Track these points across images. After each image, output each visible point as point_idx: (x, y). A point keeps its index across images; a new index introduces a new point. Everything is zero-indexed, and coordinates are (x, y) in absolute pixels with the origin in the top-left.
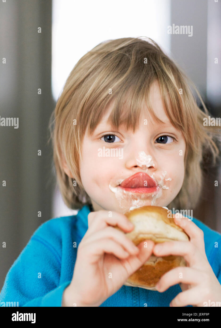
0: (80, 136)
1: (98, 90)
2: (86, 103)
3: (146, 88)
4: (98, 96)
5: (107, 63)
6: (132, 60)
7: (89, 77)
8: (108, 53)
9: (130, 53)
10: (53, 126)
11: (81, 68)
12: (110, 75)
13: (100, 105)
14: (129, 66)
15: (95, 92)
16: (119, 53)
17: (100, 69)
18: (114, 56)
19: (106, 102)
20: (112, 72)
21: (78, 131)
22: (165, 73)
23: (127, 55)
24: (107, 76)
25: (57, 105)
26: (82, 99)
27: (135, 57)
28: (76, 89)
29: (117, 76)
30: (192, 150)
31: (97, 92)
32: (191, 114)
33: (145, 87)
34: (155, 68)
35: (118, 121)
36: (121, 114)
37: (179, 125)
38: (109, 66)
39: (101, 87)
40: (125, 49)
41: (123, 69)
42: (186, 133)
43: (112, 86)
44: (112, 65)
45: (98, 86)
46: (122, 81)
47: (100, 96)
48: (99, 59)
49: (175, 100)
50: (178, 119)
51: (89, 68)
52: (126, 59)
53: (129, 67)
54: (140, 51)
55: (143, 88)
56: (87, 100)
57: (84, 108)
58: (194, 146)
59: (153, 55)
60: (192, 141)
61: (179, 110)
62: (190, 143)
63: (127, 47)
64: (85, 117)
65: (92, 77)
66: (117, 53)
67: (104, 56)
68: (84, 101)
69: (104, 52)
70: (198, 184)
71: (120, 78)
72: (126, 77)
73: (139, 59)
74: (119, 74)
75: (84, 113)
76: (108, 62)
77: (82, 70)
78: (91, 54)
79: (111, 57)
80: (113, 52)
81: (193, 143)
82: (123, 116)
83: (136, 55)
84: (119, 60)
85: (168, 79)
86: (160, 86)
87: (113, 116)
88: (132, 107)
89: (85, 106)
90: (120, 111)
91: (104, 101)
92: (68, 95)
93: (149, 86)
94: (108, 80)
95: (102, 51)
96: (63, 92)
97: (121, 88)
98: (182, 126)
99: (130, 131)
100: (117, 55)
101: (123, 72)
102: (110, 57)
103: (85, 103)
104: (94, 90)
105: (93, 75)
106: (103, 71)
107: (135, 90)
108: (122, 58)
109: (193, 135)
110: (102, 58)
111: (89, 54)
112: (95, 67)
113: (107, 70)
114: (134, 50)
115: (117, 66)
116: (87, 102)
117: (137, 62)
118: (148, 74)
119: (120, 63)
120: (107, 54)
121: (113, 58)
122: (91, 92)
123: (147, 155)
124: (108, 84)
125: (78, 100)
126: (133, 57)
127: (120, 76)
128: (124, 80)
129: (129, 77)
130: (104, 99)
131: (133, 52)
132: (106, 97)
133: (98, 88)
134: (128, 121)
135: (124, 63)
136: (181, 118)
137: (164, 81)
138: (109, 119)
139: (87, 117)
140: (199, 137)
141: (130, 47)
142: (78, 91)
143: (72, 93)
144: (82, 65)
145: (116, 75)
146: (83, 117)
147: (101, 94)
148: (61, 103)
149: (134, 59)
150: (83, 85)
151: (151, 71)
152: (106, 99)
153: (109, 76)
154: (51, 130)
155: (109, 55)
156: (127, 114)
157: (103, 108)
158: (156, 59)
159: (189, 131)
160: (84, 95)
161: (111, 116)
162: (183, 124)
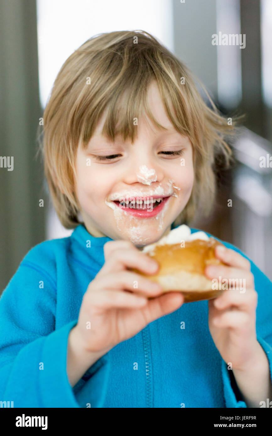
0: (73, 149)
1: (89, 96)
2: (76, 113)
3: (142, 92)
4: (89, 104)
5: (96, 65)
6: (124, 59)
7: (78, 81)
8: (98, 52)
9: (122, 51)
10: (42, 138)
11: (68, 72)
12: (101, 78)
13: (92, 114)
14: (121, 67)
15: (85, 99)
16: (109, 52)
17: (89, 71)
18: (104, 55)
19: (98, 110)
20: (103, 75)
21: (71, 144)
22: (164, 72)
23: (119, 54)
24: (97, 79)
25: (45, 113)
26: (72, 106)
27: (128, 56)
28: (63, 96)
29: (109, 79)
30: (201, 155)
31: (88, 99)
32: (197, 115)
33: (141, 90)
34: (153, 67)
35: (113, 132)
36: (117, 123)
37: (184, 130)
38: (99, 68)
39: (91, 93)
40: (116, 47)
41: (114, 71)
42: (193, 138)
43: (104, 92)
44: (102, 66)
45: (89, 92)
46: (115, 84)
47: (91, 103)
48: (88, 60)
49: (178, 102)
50: (182, 123)
51: (77, 71)
52: (118, 59)
53: (121, 69)
54: (134, 49)
55: (140, 92)
56: (77, 109)
57: (74, 118)
58: (203, 150)
59: (149, 52)
60: (200, 146)
61: (182, 112)
62: (198, 148)
63: (119, 45)
64: (77, 128)
65: (82, 81)
66: (108, 51)
67: (93, 56)
68: (74, 110)
69: (93, 52)
70: (210, 191)
71: (112, 81)
72: (119, 80)
73: (133, 57)
74: (111, 77)
75: (75, 123)
76: (97, 62)
77: (69, 74)
78: (78, 53)
79: (101, 58)
80: (103, 51)
81: (201, 147)
82: (119, 125)
83: (129, 53)
84: (110, 60)
85: (168, 78)
86: (159, 87)
87: (108, 126)
88: (128, 115)
89: (75, 115)
90: (115, 119)
91: (96, 109)
92: (56, 102)
93: (146, 90)
94: (99, 84)
95: (90, 50)
96: (51, 98)
97: (114, 93)
98: (188, 130)
99: (129, 141)
100: (108, 55)
101: (115, 75)
102: (100, 56)
103: (75, 111)
104: (84, 97)
105: (81, 79)
106: (93, 73)
107: (130, 95)
108: (113, 57)
109: (201, 139)
110: (91, 58)
111: (76, 54)
112: (84, 70)
113: (97, 73)
114: (127, 48)
115: (108, 67)
116: (77, 111)
117: (131, 61)
118: (144, 75)
119: (112, 64)
120: (96, 53)
121: (104, 58)
122: (81, 99)
123: (149, 169)
124: (99, 90)
125: (67, 108)
126: (125, 56)
127: (112, 79)
128: (117, 84)
129: (122, 80)
130: (96, 108)
131: (126, 50)
132: (98, 105)
133: (88, 95)
134: (125, 131)
135: (115, 63)
136: (186, 121)
137: (164, 81)
138: (103, 129)
139: (79, 128)
140: (208, 139)
141: (123, 44)
142: (66, 98)
143: (60, 100)
144: (69, 67)
145: (107, 78)
146: (74, 128)
147: (93, 101)
148: (49, 111)
149: (128, 58)
150: (72, 91)
151: (147, 71)
152: (97, 107)
153: (100, 80)
154: (40, 142)
155: (99, 54)
156: (123, 124)
157: (96, 117)
158: (153, 56)
159: (196, 135)
160: (73, 103)
161: (105, 126)
162: (189, 128)
